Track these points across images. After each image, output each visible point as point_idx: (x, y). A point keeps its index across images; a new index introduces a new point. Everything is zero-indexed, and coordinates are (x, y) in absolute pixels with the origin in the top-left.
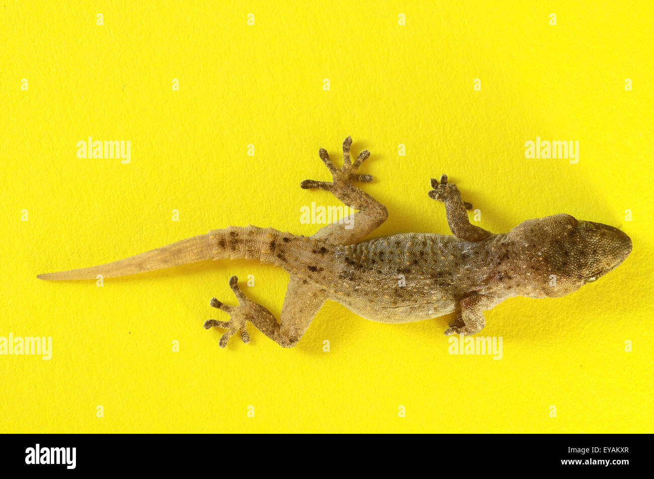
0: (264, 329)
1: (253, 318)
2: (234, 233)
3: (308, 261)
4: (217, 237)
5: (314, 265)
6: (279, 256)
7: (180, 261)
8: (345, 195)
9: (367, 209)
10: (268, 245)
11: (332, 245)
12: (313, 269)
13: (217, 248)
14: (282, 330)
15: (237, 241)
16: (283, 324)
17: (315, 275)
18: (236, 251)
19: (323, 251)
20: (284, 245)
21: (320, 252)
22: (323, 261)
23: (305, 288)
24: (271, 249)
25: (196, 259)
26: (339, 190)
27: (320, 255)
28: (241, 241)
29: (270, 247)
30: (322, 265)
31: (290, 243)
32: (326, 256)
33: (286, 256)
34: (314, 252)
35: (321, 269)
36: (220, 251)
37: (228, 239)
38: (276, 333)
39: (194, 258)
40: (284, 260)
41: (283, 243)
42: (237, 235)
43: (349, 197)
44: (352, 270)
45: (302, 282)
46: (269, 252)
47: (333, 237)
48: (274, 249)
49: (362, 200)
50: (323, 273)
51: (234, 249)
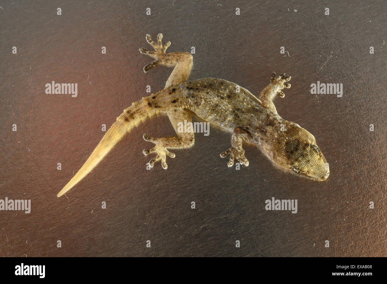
0: (176, 145)
1: (167, 145)
2: (129, 111)
3: (170, 100)
4: (122, 118)
5: (174, 99)
6: (156, 107)
7: (114, 141)
8: (167, 60)
9: (181, 59)
10: (148, 106)
11: (176, 85)
12: (174, 102)
13: (126, 123)
14: (183, 139)
15: (132, 114)
16: (182, 136)
17: (176, 104)
18: (135, 119)
19: (174, 90)
20: (154, 101)
21: (173, 92)
22: (177, 95)
23: (177, 113)
24: (150, 107)
25: (120, 135)
26: (162, 60)
27: (174, 93)
28: (134, 113)
29: (149, 106)
30: (177, 97)
31: (157, 98)
32: (176, 92)
33: (159, 104)
34: (170, 94)
35: (178, 99)
36: (128, 123)
37: (128, 116)
38: (182, 143)
39: (118, 135)
40: (159, 107)
41: (153, 100)
42: (131, 111)
43: (169, 60)
44: (192, 92)
45: (174, 112)
46: (150, 109)
47: (175, 82)
48: (151, 105)
49: (176, 57)
50: (179, 100)
51: (133, 118)
